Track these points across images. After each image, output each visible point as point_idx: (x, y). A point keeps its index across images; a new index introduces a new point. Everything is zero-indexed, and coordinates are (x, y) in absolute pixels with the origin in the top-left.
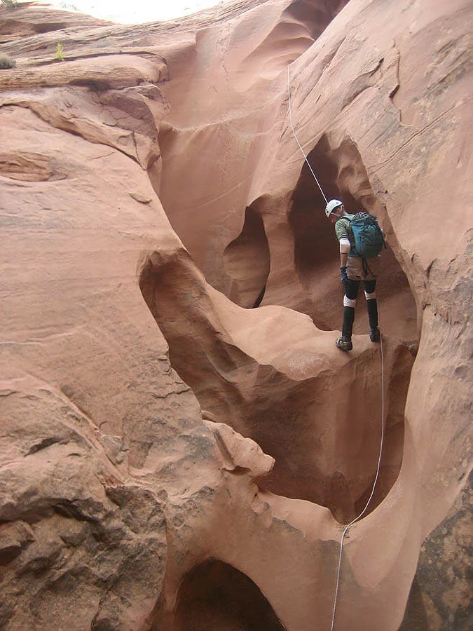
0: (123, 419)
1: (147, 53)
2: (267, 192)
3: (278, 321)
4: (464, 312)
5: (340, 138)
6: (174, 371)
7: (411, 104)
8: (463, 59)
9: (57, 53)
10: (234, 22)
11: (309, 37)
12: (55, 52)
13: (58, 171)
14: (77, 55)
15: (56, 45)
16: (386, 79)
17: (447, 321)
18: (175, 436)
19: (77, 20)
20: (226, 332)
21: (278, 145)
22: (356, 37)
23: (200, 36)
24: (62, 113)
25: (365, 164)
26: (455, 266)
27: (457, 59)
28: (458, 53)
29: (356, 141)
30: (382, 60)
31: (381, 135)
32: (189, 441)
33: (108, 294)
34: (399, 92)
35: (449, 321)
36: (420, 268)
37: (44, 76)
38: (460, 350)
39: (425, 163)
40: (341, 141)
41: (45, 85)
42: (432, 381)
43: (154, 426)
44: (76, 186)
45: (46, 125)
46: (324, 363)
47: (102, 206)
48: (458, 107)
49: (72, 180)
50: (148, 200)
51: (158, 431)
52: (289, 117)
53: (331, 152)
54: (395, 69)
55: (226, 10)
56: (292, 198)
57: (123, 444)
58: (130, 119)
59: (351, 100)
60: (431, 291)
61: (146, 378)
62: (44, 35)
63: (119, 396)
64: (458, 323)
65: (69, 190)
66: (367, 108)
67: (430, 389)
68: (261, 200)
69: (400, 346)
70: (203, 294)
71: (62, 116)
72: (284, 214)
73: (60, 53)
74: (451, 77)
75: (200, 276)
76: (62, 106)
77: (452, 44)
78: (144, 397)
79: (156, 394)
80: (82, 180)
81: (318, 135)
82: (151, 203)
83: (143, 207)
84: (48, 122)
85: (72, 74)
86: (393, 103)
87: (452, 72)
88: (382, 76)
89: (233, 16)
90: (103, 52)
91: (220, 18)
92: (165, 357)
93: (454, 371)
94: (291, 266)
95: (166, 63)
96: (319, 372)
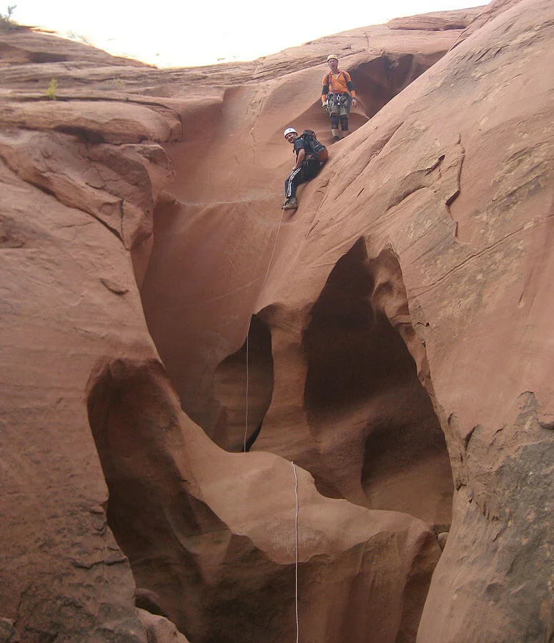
0: (23, 593)
1: (159, 105)
2: (282, 300)
3: (267, 475)
4: (506, 506)
5: (380, 246)
6: (109, 530)
7: (471, 216)
8: (538, 172)
9: (49, 89)
10: (273, 83)
11: (363, 114)
12: (47, 88)
13: (14, 236)
14: (73, 96)
15: (50, 79)
16: (444, 182)
17: (484, 513)
18: (91, 628)
19: (83, 54)
20: (196, 482)
21: (303, 242)
22: (415, 125)
23: (229, 94)
24: (35, 164)
25: (406, 285)
26: (501, 439)
27: (532, 171)
28: (533, 163)
29: (398, 254)
30: (443, 158)
31: (430, 250)
32: (110, 639)
33: (42, 411)
34: (458, 200)
35: (487, 515)
36: (458, 434)
37: (25, 115)
38: (496, 559)
39: (480, 295)
40: (380, 250)
41: (24, 126)
42: (455, 597)
43: (64, 610)
44: (32, 259)
45: (12, 176)
46: (319, 543)
47: (60, 290)
48: (528, 229)
49: (29, 250)
50: (123, 290)
51: (68, 618)
52: (322, 209)
53: (368, 260)
54: (456, 171)
55: (268, 68)
56: (311, 313)
57: (13, 633)
58: (123, 183)
59: (399, 200)
60: (468, 467)
61: (69, 535)
62: (39, 66)
63: (24, 559)
64: (497, 519)
65: (22, 263)
66: (418, 213)
67: (452, 608)
68: (271, 309)
69: (425, 533)
70: (173, 424)
71: (35, 168)
72: (298, 332)
73: (52, 90)
74: (522, 191)
75: (174, 399)
76: (37, 155)
77: (526, 152)
78: (59, 564)
79: (78, 561)
80: (42, 252)
81: (354, 237)
82: (127, 295)
83: (114, 298)
84: (16, 172)
85: (60, 118)
86: (449, 212)
87: (524, 185)
88: (440, 176)
89: (274, 76)
90: (106, 96)
91: (258, 76)
92: (100, 509)
93: (484, 590)
94: (297, 401)
95: (181, 121)
96: (310, 556)
